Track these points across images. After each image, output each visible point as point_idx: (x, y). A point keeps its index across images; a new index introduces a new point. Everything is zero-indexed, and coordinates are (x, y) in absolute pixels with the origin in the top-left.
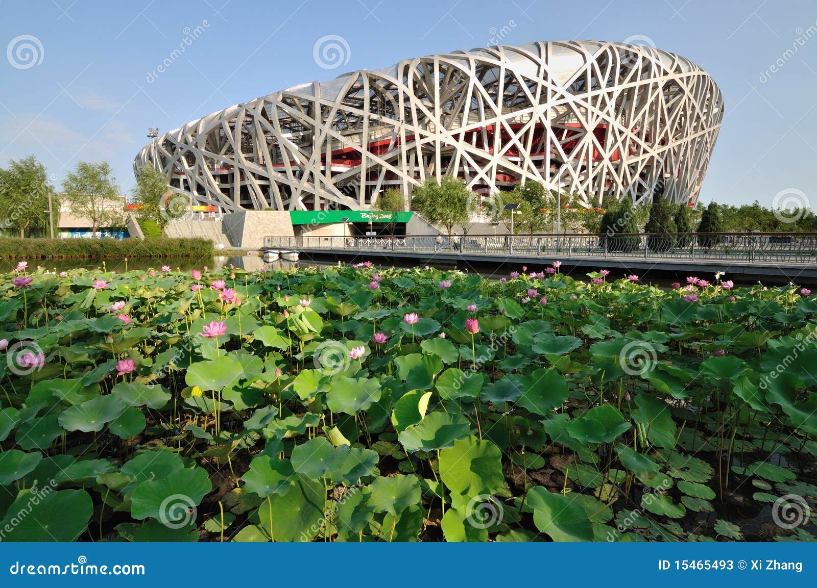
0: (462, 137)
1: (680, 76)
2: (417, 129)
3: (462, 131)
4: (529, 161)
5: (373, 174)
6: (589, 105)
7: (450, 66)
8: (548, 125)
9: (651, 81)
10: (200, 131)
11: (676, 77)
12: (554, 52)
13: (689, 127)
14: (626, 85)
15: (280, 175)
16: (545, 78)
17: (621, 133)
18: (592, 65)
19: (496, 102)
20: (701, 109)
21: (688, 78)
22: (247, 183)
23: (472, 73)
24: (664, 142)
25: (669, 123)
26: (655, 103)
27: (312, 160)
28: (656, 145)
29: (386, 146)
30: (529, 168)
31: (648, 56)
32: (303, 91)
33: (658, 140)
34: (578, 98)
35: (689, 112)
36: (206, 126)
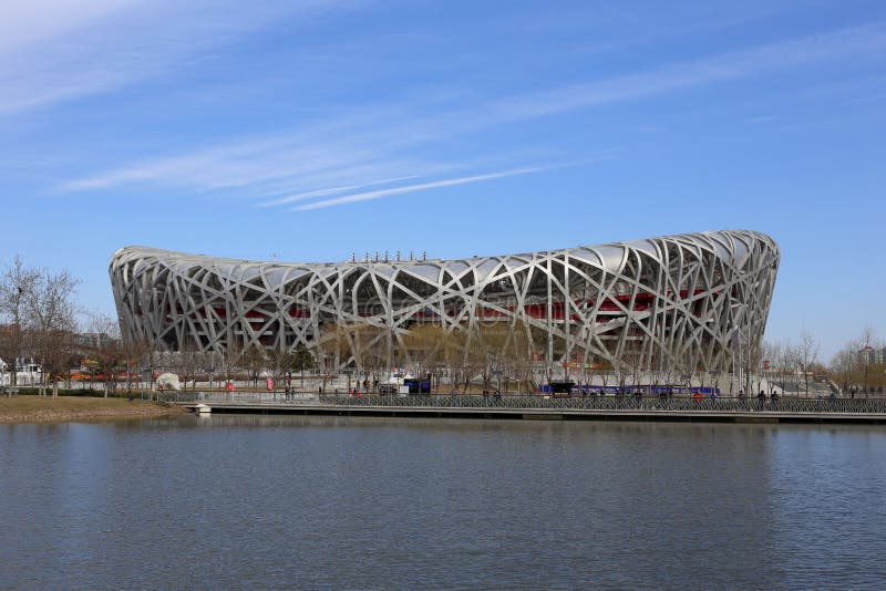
2: (667, 300)
23: (700, 257)
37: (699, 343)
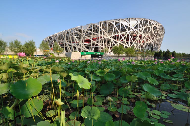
0: (112, 37)
1: (157, 25)
2: (103, 35)
3: (112, 36)
4: (126, 42)
5: (93, 45)
6: (138, 31)
7: (109, 22)
8: (130, 35)
9: (151, 26)
10: (57, 35)
11: (156, 25)
12: (131, 20)
13: (158, 36)
14: (146, 27)
15: (74, 45)
16: (129, 25)
17: (145, 37)
18: (139, 23)
19: (119, 30)
20: (161, 32)
21: (158, 26)
22: (67, 46)
23: (114, 24)
24: (153, 39)
25: (154, 35)
26: (151, 31)
27: (81, 42)
28: (152, 39)
29: (96, 39)
30: (126, 44)
31: (150, 21)
32: (79, 27)
33: (152, 38)
34: (136, 30)
35: (158, 33)
36: (58, 35)
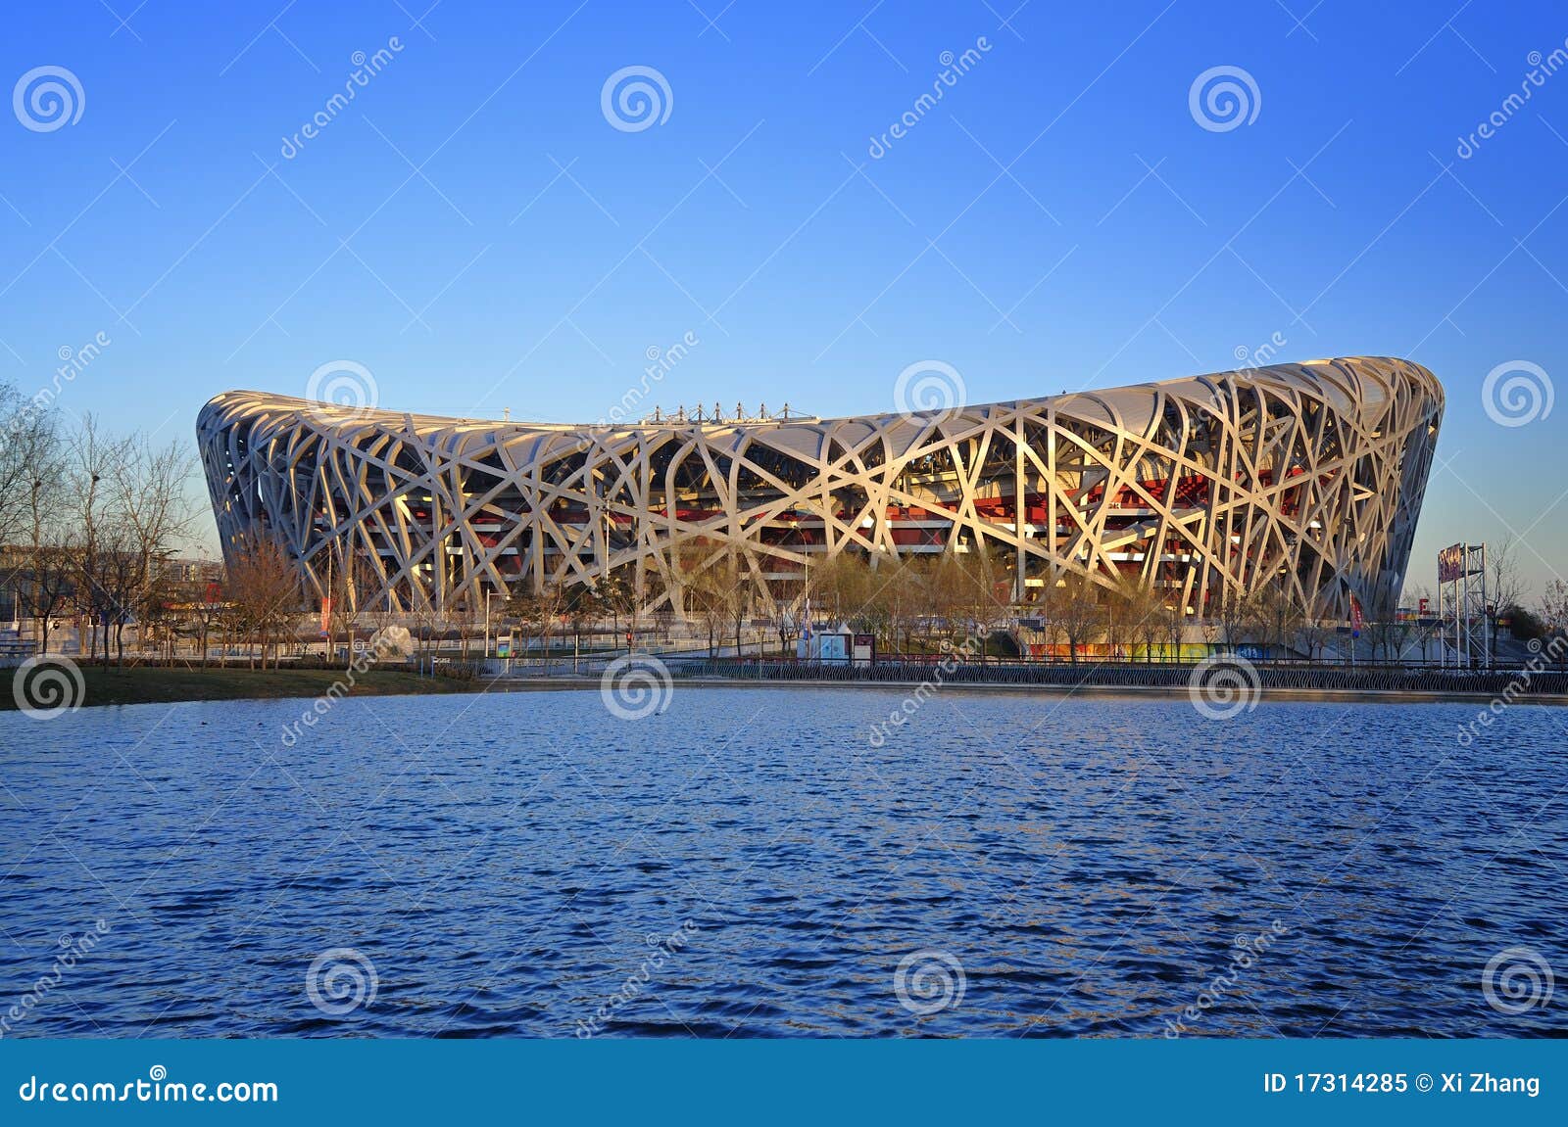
16: (1358, 422)
23: (1298, 410)
37: (1294, 567)
